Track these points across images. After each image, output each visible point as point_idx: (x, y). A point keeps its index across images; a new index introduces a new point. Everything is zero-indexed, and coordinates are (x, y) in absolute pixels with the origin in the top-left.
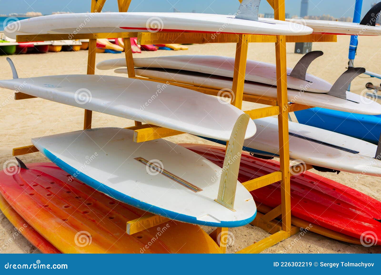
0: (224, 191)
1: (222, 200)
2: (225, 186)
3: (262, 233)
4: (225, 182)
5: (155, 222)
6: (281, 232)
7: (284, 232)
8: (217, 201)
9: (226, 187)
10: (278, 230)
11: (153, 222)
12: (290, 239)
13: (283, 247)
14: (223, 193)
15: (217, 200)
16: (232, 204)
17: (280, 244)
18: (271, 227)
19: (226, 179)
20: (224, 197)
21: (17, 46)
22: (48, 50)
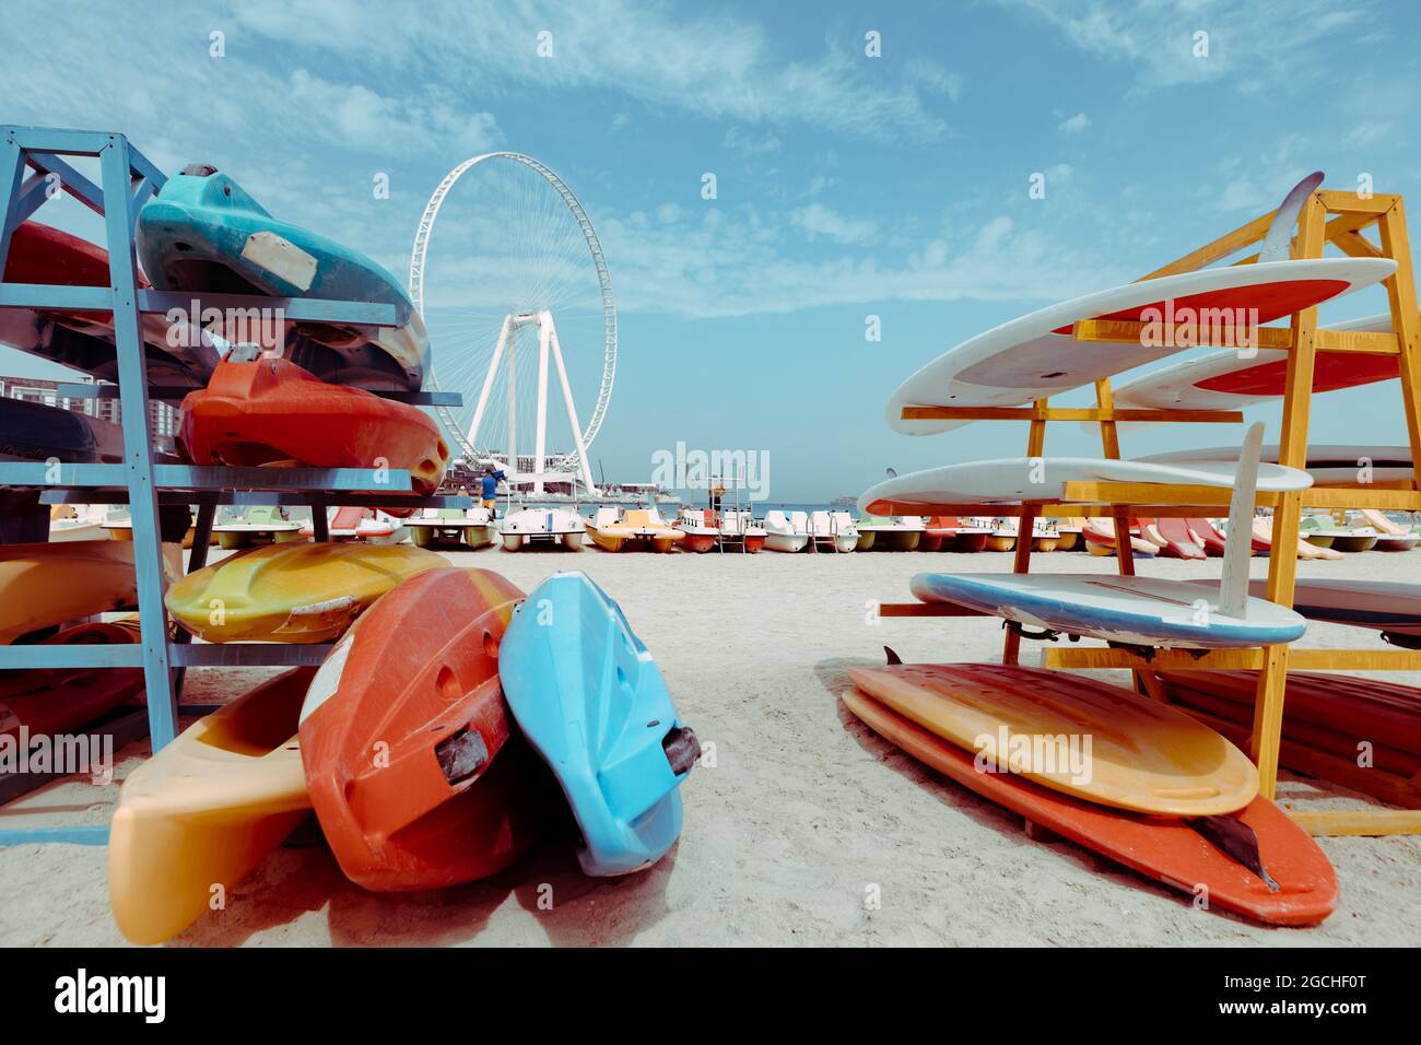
8: (1218, 612)
15: (1219, 610)
16: (1243, 608)
21: (922, 532)
22: (984, 546)
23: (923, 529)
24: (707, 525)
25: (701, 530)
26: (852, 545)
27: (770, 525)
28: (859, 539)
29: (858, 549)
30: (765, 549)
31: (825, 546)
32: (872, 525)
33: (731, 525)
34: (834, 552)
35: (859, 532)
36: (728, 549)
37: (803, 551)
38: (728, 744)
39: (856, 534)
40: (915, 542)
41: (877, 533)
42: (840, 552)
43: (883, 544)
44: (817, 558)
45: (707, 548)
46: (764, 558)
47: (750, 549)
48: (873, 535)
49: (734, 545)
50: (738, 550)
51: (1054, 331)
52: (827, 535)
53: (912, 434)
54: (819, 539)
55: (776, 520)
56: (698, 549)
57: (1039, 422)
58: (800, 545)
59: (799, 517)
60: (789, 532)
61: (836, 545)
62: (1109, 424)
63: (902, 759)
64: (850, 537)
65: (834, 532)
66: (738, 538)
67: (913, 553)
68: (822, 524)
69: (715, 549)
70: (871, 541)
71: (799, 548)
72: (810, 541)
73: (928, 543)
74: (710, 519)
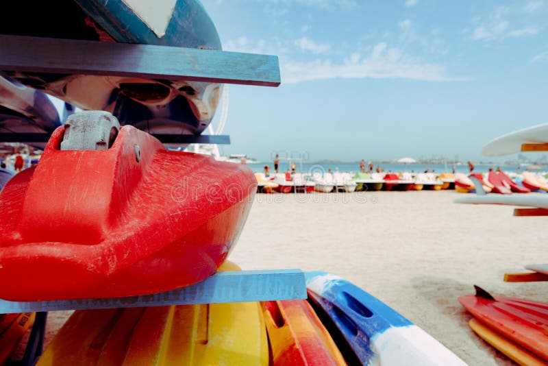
21: (383, 183)
22: (411, 189)
23: (383, 181)
25: (285, 183)
26: (354, 189)
27: (316, 180)
28: (356, 186)
29: (356, 191)
30: (314, 191)
31: (341, 190)
32: (361, 180)
33: (298, 180)
34: (345, 192)
35: (356, 183)
37: (332, 191)
40: (380, 187)
41: (364, 184)
42: (348, 192)
43: (367, 188)
44: (338, 195)
45: (288, 191)
46: (313, 195)
47: (308, 192)
48: (362, 185)
49: (301, 190)
50: (303, 192)
52: (343, 185)
54: (338, 186)
55: (318, 178)
56: (284, 192)
58: (330, 189)
59: (328, 176)
60: (325, 183)
61: (346, 189)
64: (353, 186)
65: (345, 184)
66: (303, 187)
67: (380, 192)
68: (339, 180)
69: (292, 192)
70: (361, 187)
71: (330, 190)
72: (335, 187)
73: (386, 187)
74: (288, 178)
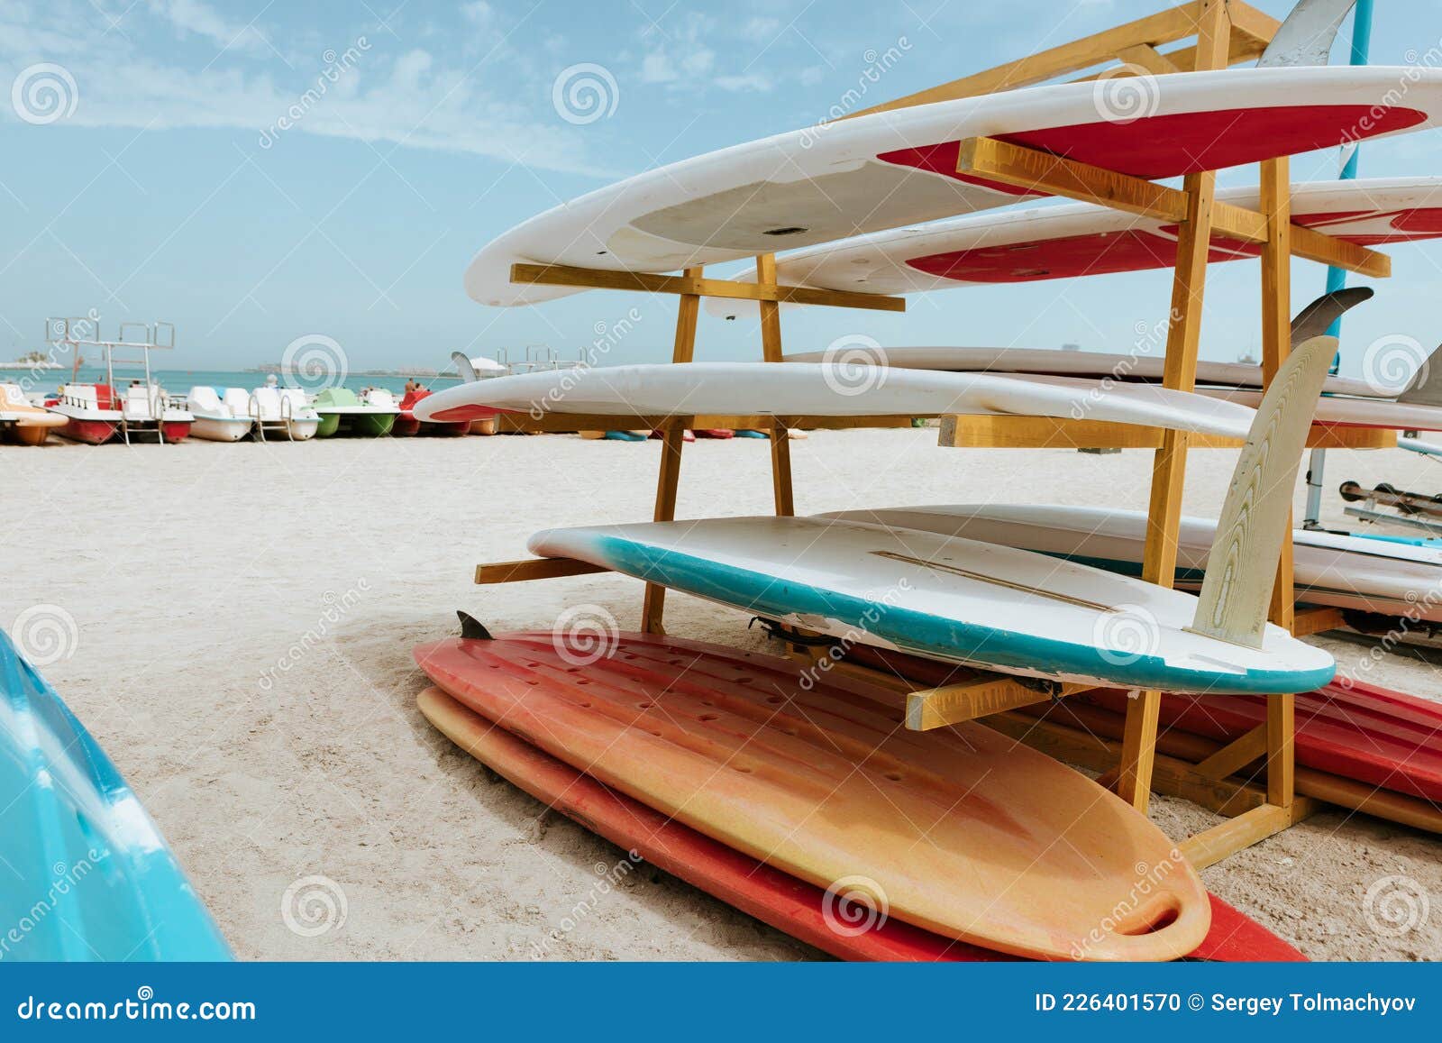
0: (1223, 595)
1: (1217, 622)
2: (1228, 578)
3: (1200, 813)
4: (1231, 563)
5: (981, 704)
6: (1265, 810)
7: (1277, 808)
8: (1192, 630)
9: (1235, 580)
10: (1254, 804)
11: (979, 702)
12: (1291, 831)
13: (1283, 851)
14: (1222, 602)
15: (1193, 628)
16: (1256, 631)
17: (1269, 843)
18: (1228, 794)
19: (1233, 555)
20: (1225, 613)
21: (396, 415)
22: (468, 431)
23: (398, 411)
24: (102, 406)
25: (93, 413)
26: (311, 430)
27: (197, 406)
28: (319, 423)
29: (319, 435)
30: (191, 436)
31: (276, 433)
32: (334, 405)
33: (139, 407)
34: (289, 439)
35: (320, 414)
36: (135, 439)
37: (248, 438)
38: (257, 849)
39: (317, 418)
40: (390, 425)
41: (342, 415)
42: (295, 439)
43: (348, 428)
44: (264, 448)
45: (106, 438)
46: (188, 451)
47: (170, 439)
48: (337, 418)
49: (144, 433)
50: (153, 440)
51: (881, 157)
52: (278, 419)
53: (495, 303)
54: (266, 424)
55: (205, 401)
56: (90, 439)
57: (690, 298)
58: (241, 431)
59: (237, 396)
60: (226, 416)
61: (290, 433)
62: (769, 305)
63: (573, 837)
64: (308, 422)
65: (286, 414)
66: (153, 424)
67: (386, 439)
68: (270, 406)
69: (117, 439)
70: (334, 426)
71: (241, 435)
72: (255, 427)
73: (404, 427)
74: (106, 398)
